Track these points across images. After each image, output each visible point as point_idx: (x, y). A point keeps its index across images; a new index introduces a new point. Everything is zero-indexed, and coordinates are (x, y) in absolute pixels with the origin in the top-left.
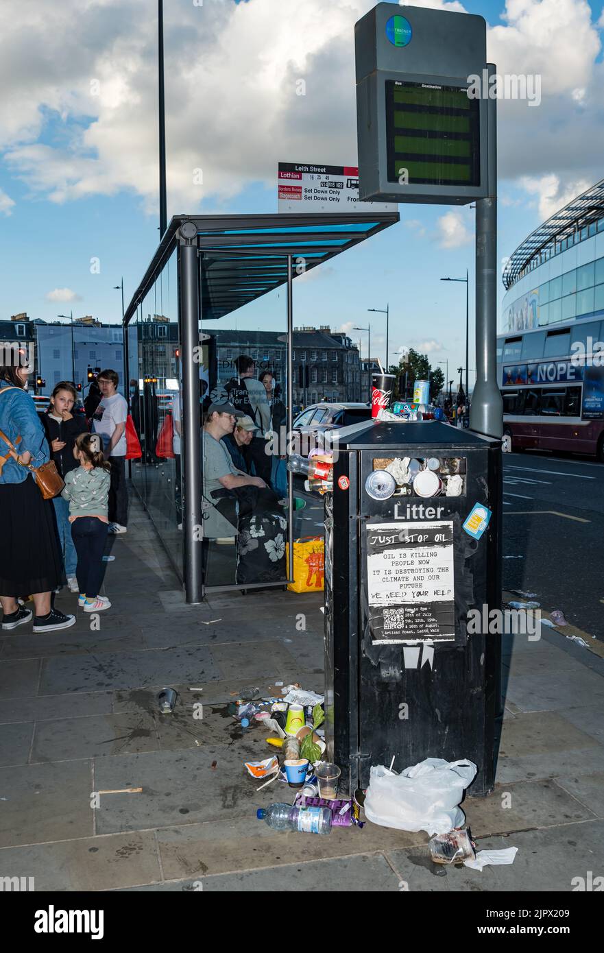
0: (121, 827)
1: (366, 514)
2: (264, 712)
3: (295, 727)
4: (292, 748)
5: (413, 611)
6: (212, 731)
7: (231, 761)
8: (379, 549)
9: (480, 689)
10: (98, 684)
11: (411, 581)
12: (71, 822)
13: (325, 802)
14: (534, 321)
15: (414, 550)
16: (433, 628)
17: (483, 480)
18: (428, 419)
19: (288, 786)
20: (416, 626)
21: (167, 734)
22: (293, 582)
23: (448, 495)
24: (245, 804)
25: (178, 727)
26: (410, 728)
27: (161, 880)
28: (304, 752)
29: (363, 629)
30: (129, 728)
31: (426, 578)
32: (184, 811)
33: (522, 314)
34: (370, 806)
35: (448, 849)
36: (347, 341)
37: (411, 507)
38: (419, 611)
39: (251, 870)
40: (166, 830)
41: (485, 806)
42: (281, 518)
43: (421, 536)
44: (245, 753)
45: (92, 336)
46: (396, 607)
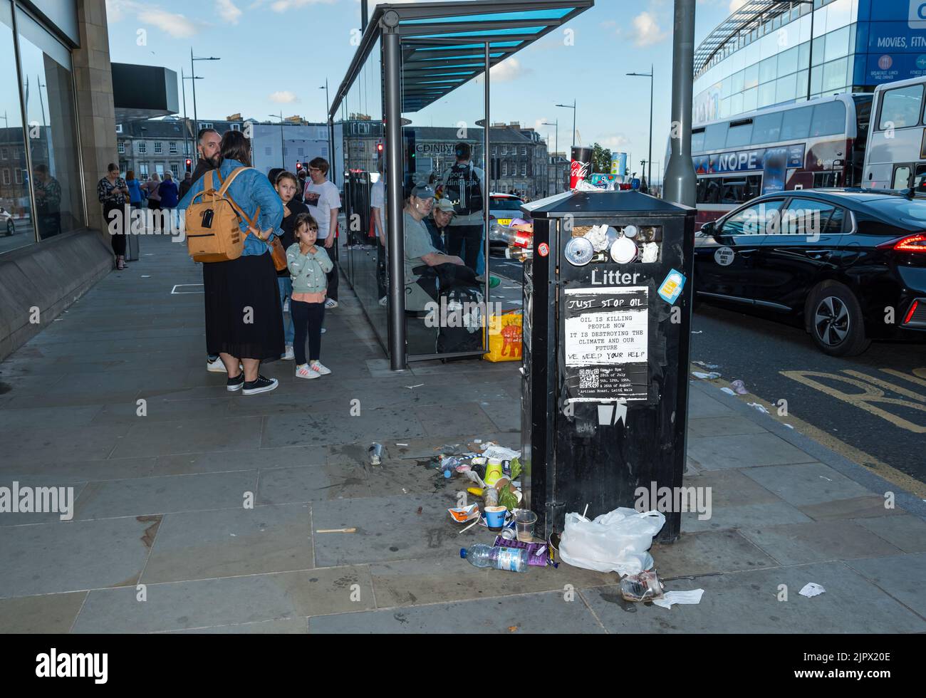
0: (338, 562)
1: (565, 279)
2: (465, 465)
3: (493, 479)
4: (492, 496)
5: (608, 371)
6: (418, 481)
7: (435, 508)
8: (576, 313)
9: (670, 445)
10: (314, 439)
11: (606, 343)
12: (293, 556)
13: (522, 545)
14: (715, 115)
15: (610, 314)
16: (626, 388)
17: (679, 248)
18: (626, 189)
19: (488, 530)
20: (610, 386)
21: (377, 482)
22: (489, 352)
23: (644, 261)
24: (449, 544)
25: (386, 477)
26: (603, 480)
27: (374, 608)
28: (502, 500)
29: (560, 388)
30: (343, 477)
31: (621, 341)
32: (394, 549)
33: (704, 108)
34: (565, 549)
35: (638, 588)
36: (536, 136)
37: (608, 273)
38: (614, 372)
39: (456, 601)
40: (378, 565)
41: (672, 553)
42: (478, 293)
43: (617, 301)
44: (448, 501)
45: (299, 134)
46: (592, 367)
